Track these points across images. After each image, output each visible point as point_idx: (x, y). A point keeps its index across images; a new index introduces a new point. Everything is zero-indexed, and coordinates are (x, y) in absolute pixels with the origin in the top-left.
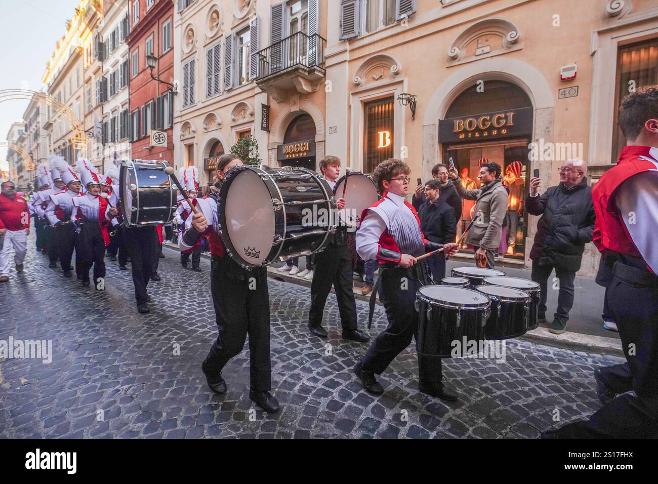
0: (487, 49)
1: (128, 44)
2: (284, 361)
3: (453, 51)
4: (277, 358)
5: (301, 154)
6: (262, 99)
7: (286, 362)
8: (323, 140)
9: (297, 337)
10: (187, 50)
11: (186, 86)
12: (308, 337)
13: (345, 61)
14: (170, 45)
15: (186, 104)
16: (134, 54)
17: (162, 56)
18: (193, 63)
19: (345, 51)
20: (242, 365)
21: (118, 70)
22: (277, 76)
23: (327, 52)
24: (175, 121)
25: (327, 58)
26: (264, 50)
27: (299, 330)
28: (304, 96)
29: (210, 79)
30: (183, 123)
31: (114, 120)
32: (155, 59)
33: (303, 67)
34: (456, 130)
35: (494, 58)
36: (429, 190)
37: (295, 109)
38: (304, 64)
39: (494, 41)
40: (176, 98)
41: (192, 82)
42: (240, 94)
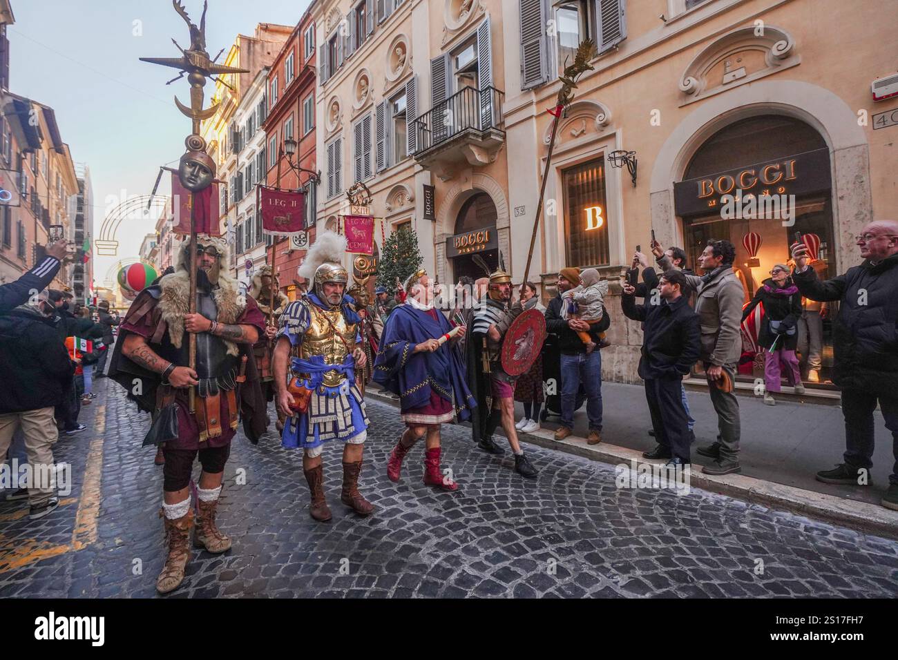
0: (742, 72)
1: (266, 130)
2: (440, 536)
3: (686, 83)
4: (430, 531)
5: (478, 248)
6: (424, 178)
7: (443, 538)
8: (507, 225)
9: (463, 502)
10: (331, 129)
11: (330, 172)
12: (479, 503)
13: (531, 117)
14: (312, 125)
15: (331, 194)
16: (272, 140)
17: (304, 139)
18: (338, 142)
19: (531, 104)
20: (381, 537)
21: (254, 162)
22: (440, 146)
23: (506, 108)
24: (318, 216)
25: (506, 116)
26: (423, 115)
27: (467, 492)
28: (479, 169)
29: (359, 161)
30: (327, 218)
31: (249, 221)
32: (294, 143)
33: (474, 131)
34: (702, 194)
35: (752, 84)
36: (664, 284)
37: (468, 187)
38: (476, 127)
39: (750, 60)
40: (319, 188)
41: (338, 167)
42: (395, 175)
